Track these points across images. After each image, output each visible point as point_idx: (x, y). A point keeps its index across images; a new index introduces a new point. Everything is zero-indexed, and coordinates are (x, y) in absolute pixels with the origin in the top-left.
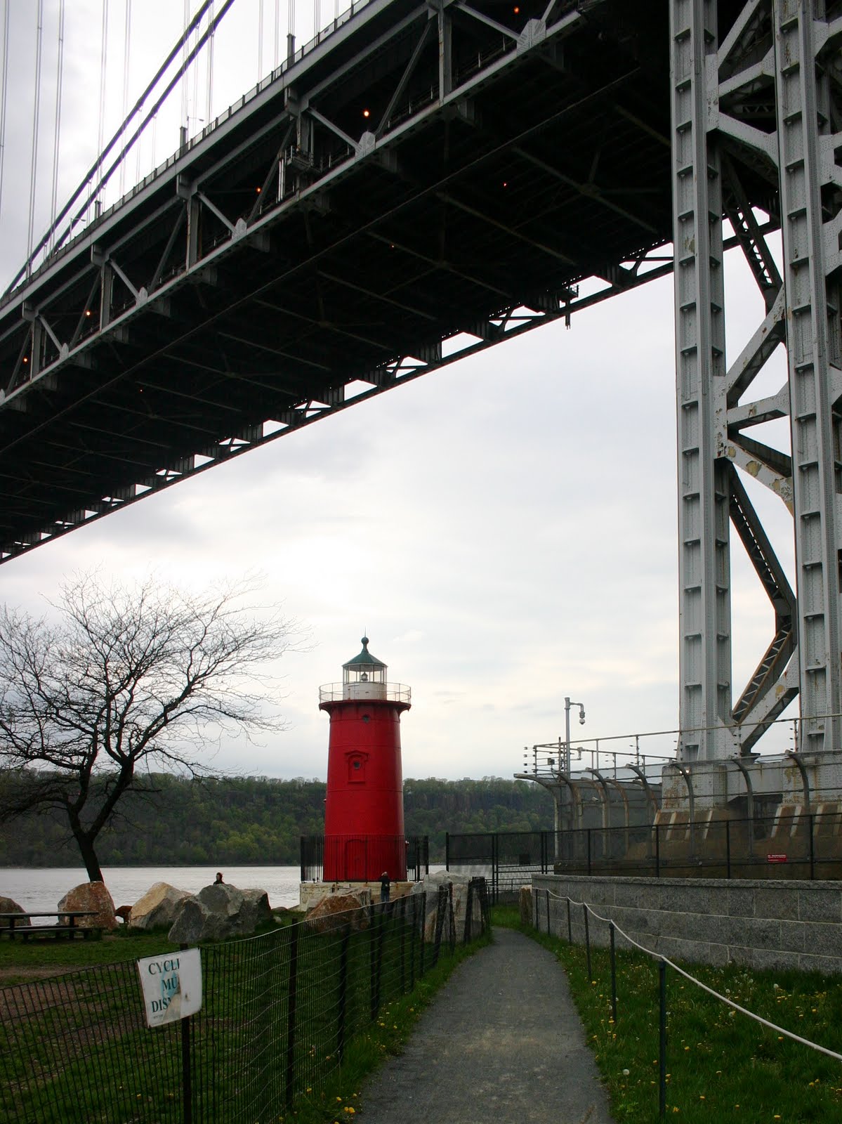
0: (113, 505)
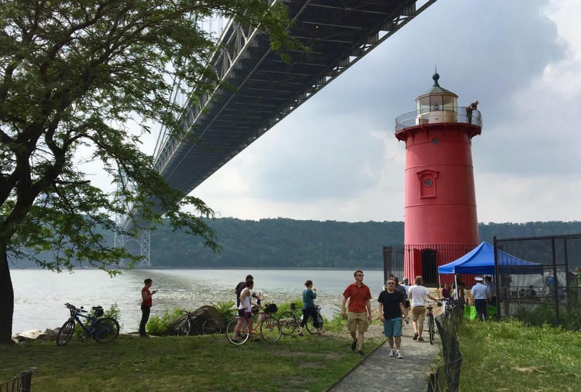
0: (339, 71)
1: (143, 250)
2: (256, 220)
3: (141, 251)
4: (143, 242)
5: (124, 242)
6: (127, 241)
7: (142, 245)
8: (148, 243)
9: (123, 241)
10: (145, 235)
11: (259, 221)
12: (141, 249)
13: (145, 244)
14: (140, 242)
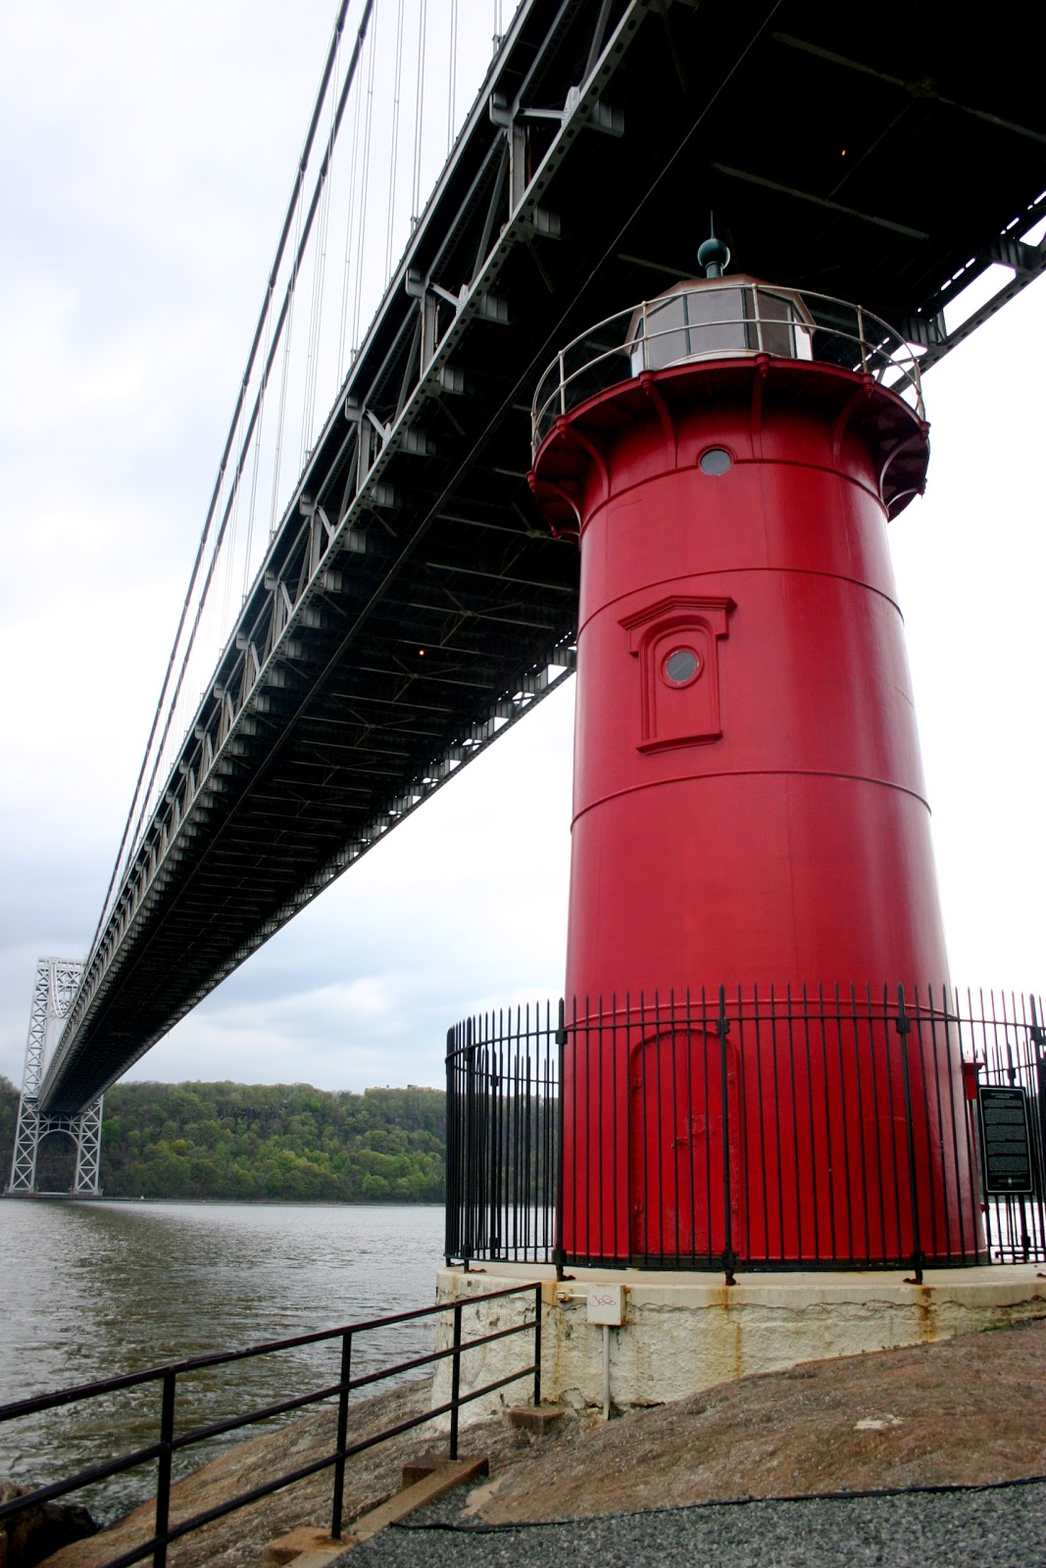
1: (83, 1156)
2: (354, 1092)
3: (79, 1158)
4: (84, 1137)
5: (40, 1135)
6: (48, 1132)
7: (81, 1144)
8: (97, 1138)
9: (36, 1132)
10: (91, 1120)
11: (362, 1093)
12: (79, 1153)
13: (89, 1141)
14: (77, 1136)
